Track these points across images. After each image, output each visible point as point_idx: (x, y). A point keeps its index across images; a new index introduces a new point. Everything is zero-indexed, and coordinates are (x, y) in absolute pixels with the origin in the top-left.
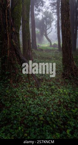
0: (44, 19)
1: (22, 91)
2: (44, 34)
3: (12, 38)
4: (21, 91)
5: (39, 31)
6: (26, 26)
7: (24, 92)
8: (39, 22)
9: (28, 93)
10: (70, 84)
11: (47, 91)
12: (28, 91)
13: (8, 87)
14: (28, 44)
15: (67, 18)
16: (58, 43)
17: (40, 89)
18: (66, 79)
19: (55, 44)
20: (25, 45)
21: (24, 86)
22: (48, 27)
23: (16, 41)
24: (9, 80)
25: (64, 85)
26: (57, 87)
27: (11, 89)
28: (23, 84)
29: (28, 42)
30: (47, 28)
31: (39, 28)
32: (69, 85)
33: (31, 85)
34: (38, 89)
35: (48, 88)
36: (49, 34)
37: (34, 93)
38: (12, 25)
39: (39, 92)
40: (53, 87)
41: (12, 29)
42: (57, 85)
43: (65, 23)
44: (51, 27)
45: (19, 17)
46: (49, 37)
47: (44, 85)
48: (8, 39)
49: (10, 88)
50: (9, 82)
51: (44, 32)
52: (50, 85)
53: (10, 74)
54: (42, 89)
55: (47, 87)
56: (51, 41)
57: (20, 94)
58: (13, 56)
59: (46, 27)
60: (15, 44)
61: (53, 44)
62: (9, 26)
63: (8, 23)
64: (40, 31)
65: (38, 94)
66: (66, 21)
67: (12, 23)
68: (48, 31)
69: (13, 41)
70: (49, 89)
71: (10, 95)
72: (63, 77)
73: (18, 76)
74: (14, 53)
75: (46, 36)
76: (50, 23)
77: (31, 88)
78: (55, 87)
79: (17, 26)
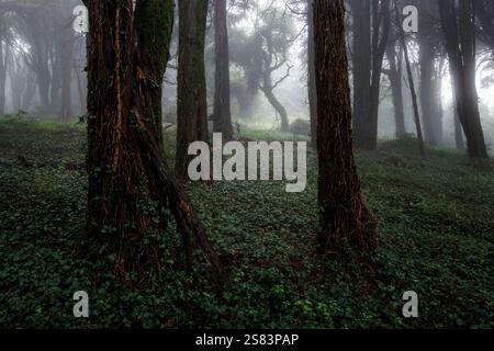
0: (263, 34)
1: (158, 301)
2: (262, 85)
3: (132, 104)
4: (153, 301)
5: (242, 75)
6: (194, 59)
7: (163, 306)
8: (243, 41)
9: (178, 311)
10: (344, 279)
11: (253, 304)
12: (179, 303)
13: (108, 283)
14: (199, 122)
15: (336, 39)
16: (309, 119)
17: (227, 296)
18: (332, 257)
19: (299, 121)
20: (186, 125)
21: (169, 281)
22: (274, 61)
23: (146, 116)
24: (112, 257)
25: (322, 282)
26: (295, 289)
27: (116, 291)
28: (163, 276)
29: (199, 115)
30: (272, 65)
31: (243, 62)
32: (342, 283)
33: (196, 279)
34: (219, 295)
35: (258, 293)
36: (279, 86)
37: (203, 311)
38: (136, 58)
39: (222, 310)
40: (279, 289)
41: (135, 71)
42: (295, 280)
43: (328, 53)
44: (284, 59)
45: (163, 32)
46: (277, 96)
47: (245, 279)
48: (119, 107)
49: (111, 290)
50: (110, 265)
51: (260, 77)
52: (268, 282)
53: (116, 235)
54: (236, 298)
55: (256, 290)
56: (287, 110)
57: (147, 315)
58: (134, 169)
59: (269, 62)
60: (143, 125)
61: (291, 119)
62: (124, 63)
63: (124, 52)
64: (246, 73)
65: (216, 317)
66: (331, 46)
67: (136, 53)
68: (276, 75)
69: (138, 116)
70: (262, 296)
71: (110, 316)
72: (320, 251)
73: (146, 242)
74: (136, 158)
75: (268, 91)
76: (281, 46)
77: (191, 293)
78: (285, 288)
79: (156, 64)
